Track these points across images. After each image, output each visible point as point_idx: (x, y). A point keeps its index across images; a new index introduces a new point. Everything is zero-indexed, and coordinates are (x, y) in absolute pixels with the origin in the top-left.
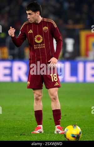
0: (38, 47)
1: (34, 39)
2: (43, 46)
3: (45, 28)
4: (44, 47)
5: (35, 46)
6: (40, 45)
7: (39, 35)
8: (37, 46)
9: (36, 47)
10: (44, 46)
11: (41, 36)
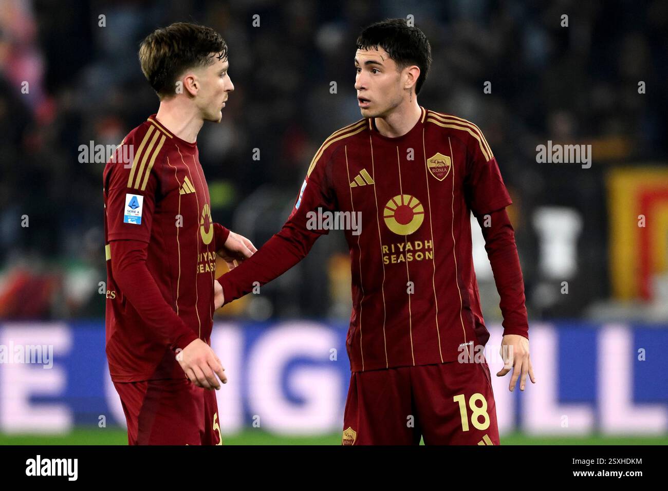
0: (402, 258)
1: (382, 217)
2: (423, 250)
3: (440, 161)
4: (430, 255)
5: (385, 249)
6: (409, 246)
7: (407, 198)
8: (398, 253)
9: (390, 254)
10: (429, 250)
11: (415, 201)
